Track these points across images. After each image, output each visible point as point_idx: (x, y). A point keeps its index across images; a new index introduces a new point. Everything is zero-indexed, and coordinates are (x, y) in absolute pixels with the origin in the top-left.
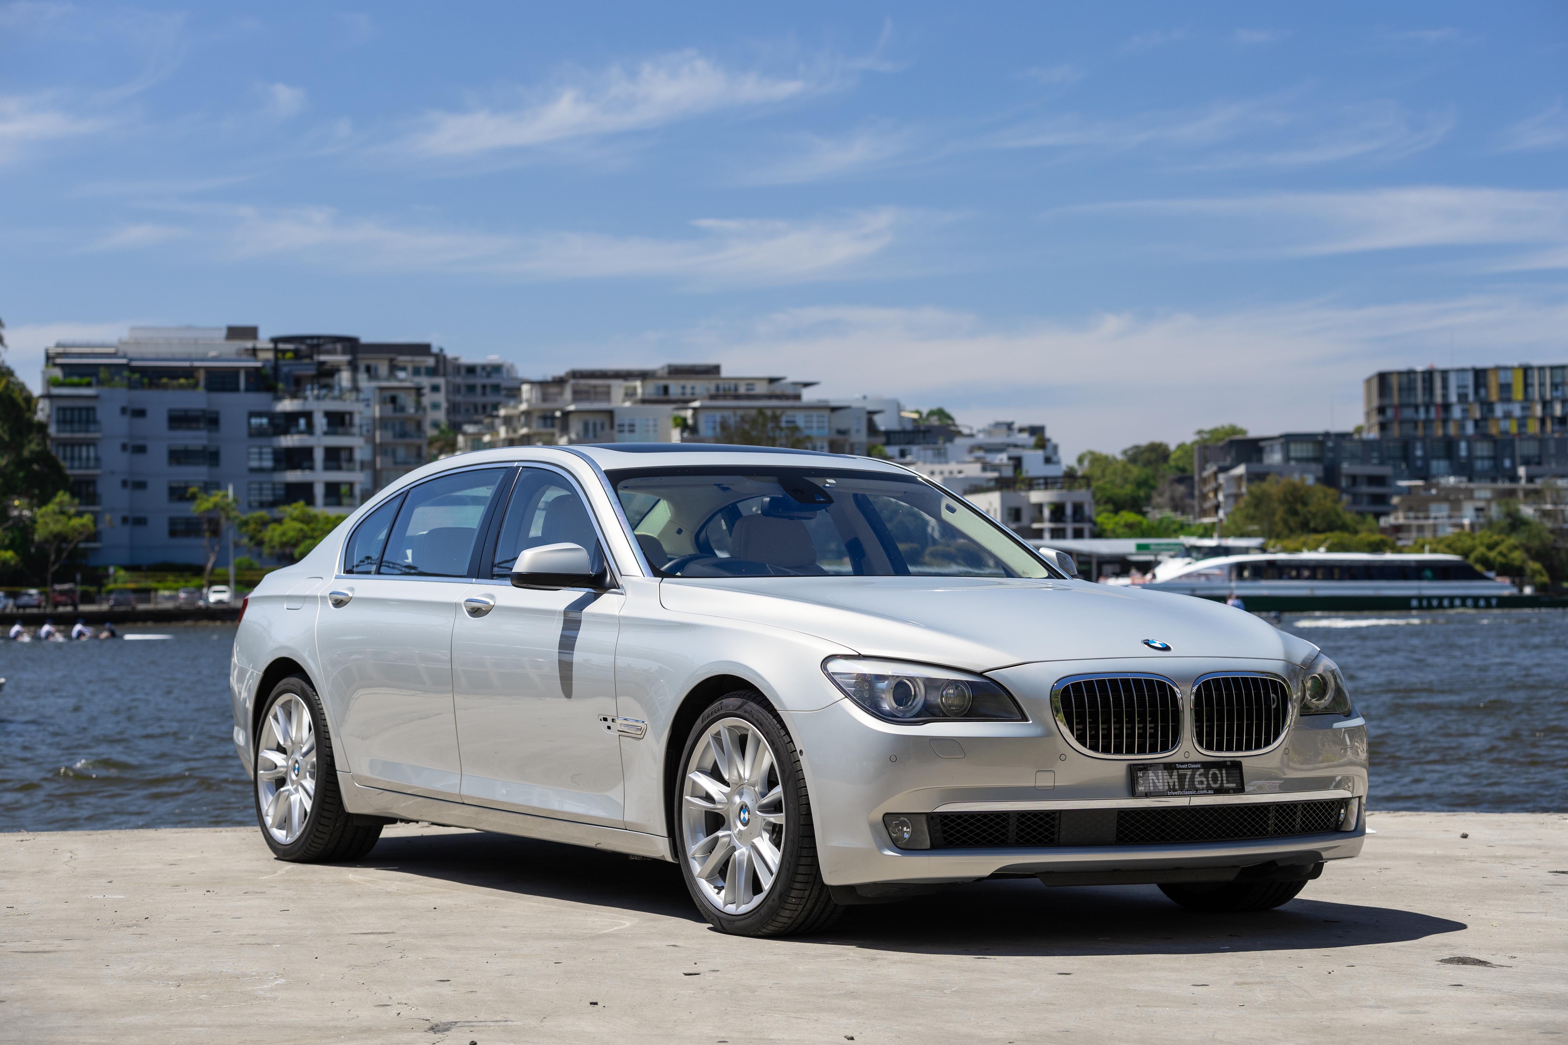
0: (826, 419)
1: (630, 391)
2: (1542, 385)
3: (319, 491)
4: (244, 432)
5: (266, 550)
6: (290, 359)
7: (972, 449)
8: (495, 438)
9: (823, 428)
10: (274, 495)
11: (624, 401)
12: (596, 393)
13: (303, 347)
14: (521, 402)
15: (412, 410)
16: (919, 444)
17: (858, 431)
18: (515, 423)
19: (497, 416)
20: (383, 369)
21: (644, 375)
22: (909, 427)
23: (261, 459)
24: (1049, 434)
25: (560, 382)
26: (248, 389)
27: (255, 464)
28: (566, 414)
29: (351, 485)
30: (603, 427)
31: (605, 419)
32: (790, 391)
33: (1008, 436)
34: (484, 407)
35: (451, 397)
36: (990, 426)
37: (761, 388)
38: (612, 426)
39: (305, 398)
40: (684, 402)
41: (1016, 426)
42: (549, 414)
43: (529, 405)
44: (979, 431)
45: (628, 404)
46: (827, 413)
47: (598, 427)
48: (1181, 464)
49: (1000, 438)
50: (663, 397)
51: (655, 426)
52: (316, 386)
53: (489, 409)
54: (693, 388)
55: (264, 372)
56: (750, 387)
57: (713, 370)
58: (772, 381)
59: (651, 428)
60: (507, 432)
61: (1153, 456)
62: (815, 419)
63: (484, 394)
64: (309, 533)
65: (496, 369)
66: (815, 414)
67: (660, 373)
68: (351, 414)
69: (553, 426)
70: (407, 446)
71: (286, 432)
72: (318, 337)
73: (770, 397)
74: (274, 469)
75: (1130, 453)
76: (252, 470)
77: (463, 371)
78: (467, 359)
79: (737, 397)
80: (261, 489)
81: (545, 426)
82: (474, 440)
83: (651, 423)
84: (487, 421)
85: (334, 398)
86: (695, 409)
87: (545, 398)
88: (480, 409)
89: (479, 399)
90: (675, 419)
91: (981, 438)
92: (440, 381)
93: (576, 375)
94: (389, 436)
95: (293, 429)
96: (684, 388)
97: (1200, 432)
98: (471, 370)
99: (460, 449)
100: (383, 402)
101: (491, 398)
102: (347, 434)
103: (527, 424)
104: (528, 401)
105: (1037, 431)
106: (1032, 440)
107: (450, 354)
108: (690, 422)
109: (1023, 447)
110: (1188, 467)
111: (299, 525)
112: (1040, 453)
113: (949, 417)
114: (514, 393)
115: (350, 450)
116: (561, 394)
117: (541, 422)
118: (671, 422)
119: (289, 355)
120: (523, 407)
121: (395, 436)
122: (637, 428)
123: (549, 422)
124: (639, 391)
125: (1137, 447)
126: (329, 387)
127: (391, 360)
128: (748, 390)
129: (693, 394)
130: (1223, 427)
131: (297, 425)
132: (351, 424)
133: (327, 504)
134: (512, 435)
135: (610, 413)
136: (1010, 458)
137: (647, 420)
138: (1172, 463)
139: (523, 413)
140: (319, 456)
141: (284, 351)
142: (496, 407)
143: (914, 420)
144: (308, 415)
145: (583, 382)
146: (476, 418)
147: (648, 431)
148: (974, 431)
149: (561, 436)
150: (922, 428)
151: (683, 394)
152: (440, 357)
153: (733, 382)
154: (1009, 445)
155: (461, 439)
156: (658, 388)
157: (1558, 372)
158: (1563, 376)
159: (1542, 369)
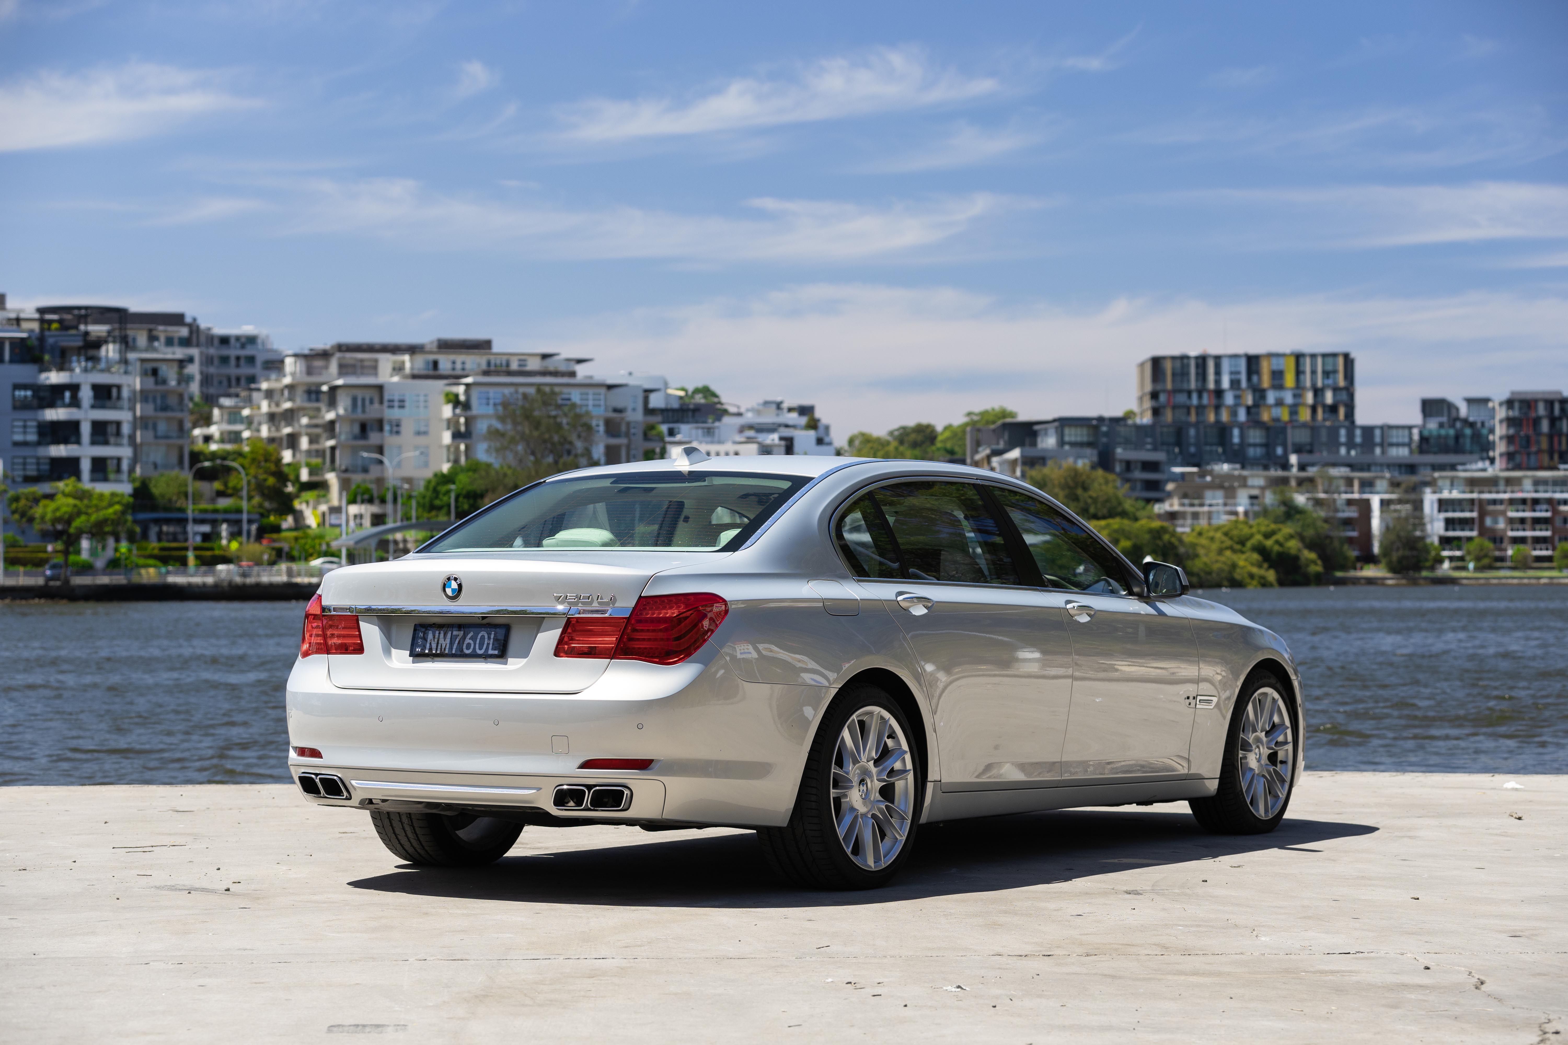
0: (602, 397)
1: (397, 366)
2: (1314, 372)
3: (86, 466)
4: (9, 404)
5: (37, 526)
6: (56, 329)
7: (742, 429)
8: (256, 412)
9: (599, 406)
10: (38, 470)
11: (392, 376)
12: (363, 367)
13: (68, 317)
14: (284, 376)
15: (173, 383)
16: (688, 422)
17: (634, 410)
18: (276, 397)
19: (259, 390)
20: (142, 340)
21: (413, 350)
22: (675, 405)
23: (25, 433)
24: (818, 414)
25: (325, 355)
26: (12, 361)
27: (18, 438)
28: (333, 389)
29: (119, 460)
30: (372, 402)
31: (374, 394)
32: (563, 368)
33: (778, 415)
34: (238, 379)
35: (205, 369)
36: (758, 405)
37: (534, 365)
38: (381, 402)
39: (71, 370)
40: (455, 378)
41: (785, 405)
42: (313, 388)
43: (293, 379)
44: (748, 410)
45: (396, 379)
46: (603, 391)
47: (367, 402)
48: (949, 445)
49: (770, 418)
50: (433, 372)
51: (426, 401)
52: (82, 358)
53: (243, 382)
54: (463, 363)
55: (29, 343)
56: (522, 363)
57: (484, 345)
58: (545, 356)
59: (422, 404)
60: (269, 406)
61: (920, 438)
62: (591, 397)
63: (238, 365)
64: (84, 509)
65: (251, 340)
66: (591, 391)
67: (428, 348)
68: (119, 387)
69: (318, 400)
70: (168, 419)
71: (52, 405)
72: (86, 308)
73: (544, 373)
74: (39, 443)
75: (896, 433)
76: (16, 444)
77: (216, 342)
78: (219, 330)
79: (510, 373)
80: (25, 464)
81: (310, 400)
82: (230, 414)
83: (422, 398)
84: (243, 394)
85: (102, 371)
86: (468, 385)
87: (310, 371)
88: (234, 382)
89: (232, 370)
90: (447, 395)
91: (749, 418)
92: (194, 352)
93: (342, 348)
94: (150, 409)
95: (59, 402)
96: (454, 363)
97: (969, 414)
98: (225, 340)
99: (216, 423)
100: (144, 373)
101: (245, 371)
102: (115, 408)
103: (290, 399)
104: (293, 374)
105: (805, 411)
106: (804, 420)
107: (203, 324)
108: (462, 398)
109: (794, 427)
110: (957, 449)
111: (71, 501)
112: (812, 433)
113: (715, 395)
114: (275, 365)
115: (118, 424)
116: (326, 367)
117: (305, 396)
118: (442, 398)
119: (55, 326)
120: (287, 380)
121: (156, 410)
122: (407, 404)
123: (313, 396)
124: (408, 365)
125: (904, 428)
126: (95, 359)
127: (150, 331)
128: (520, 366)
129: (463, 369)
130: (993, 410)
131: (63, 398)
132: (119, 397)
133: (93, 480)
134: (274, 409)
135: (380, 388)
136: (781, 439)
137: (418, 396)
138: (939, 445)
139: (287, 386)
140: (86, 430)
141: (50, 322)
142: (252, 379)
143: (681, 398)
144: (74, 388)
145: (349, 355)
146: (233, 390)
147: (418, 407)
148: (742, 410)
149: (328, 411)
150: (691, 407)
151: (454, 369)
152: (194, 328)
153: (505, 358)
154: (780, 425)
155: (216, 412)
156: (427, 363)
157: (1330, 360)
158: (1335, 364)
159: (1313, 356)
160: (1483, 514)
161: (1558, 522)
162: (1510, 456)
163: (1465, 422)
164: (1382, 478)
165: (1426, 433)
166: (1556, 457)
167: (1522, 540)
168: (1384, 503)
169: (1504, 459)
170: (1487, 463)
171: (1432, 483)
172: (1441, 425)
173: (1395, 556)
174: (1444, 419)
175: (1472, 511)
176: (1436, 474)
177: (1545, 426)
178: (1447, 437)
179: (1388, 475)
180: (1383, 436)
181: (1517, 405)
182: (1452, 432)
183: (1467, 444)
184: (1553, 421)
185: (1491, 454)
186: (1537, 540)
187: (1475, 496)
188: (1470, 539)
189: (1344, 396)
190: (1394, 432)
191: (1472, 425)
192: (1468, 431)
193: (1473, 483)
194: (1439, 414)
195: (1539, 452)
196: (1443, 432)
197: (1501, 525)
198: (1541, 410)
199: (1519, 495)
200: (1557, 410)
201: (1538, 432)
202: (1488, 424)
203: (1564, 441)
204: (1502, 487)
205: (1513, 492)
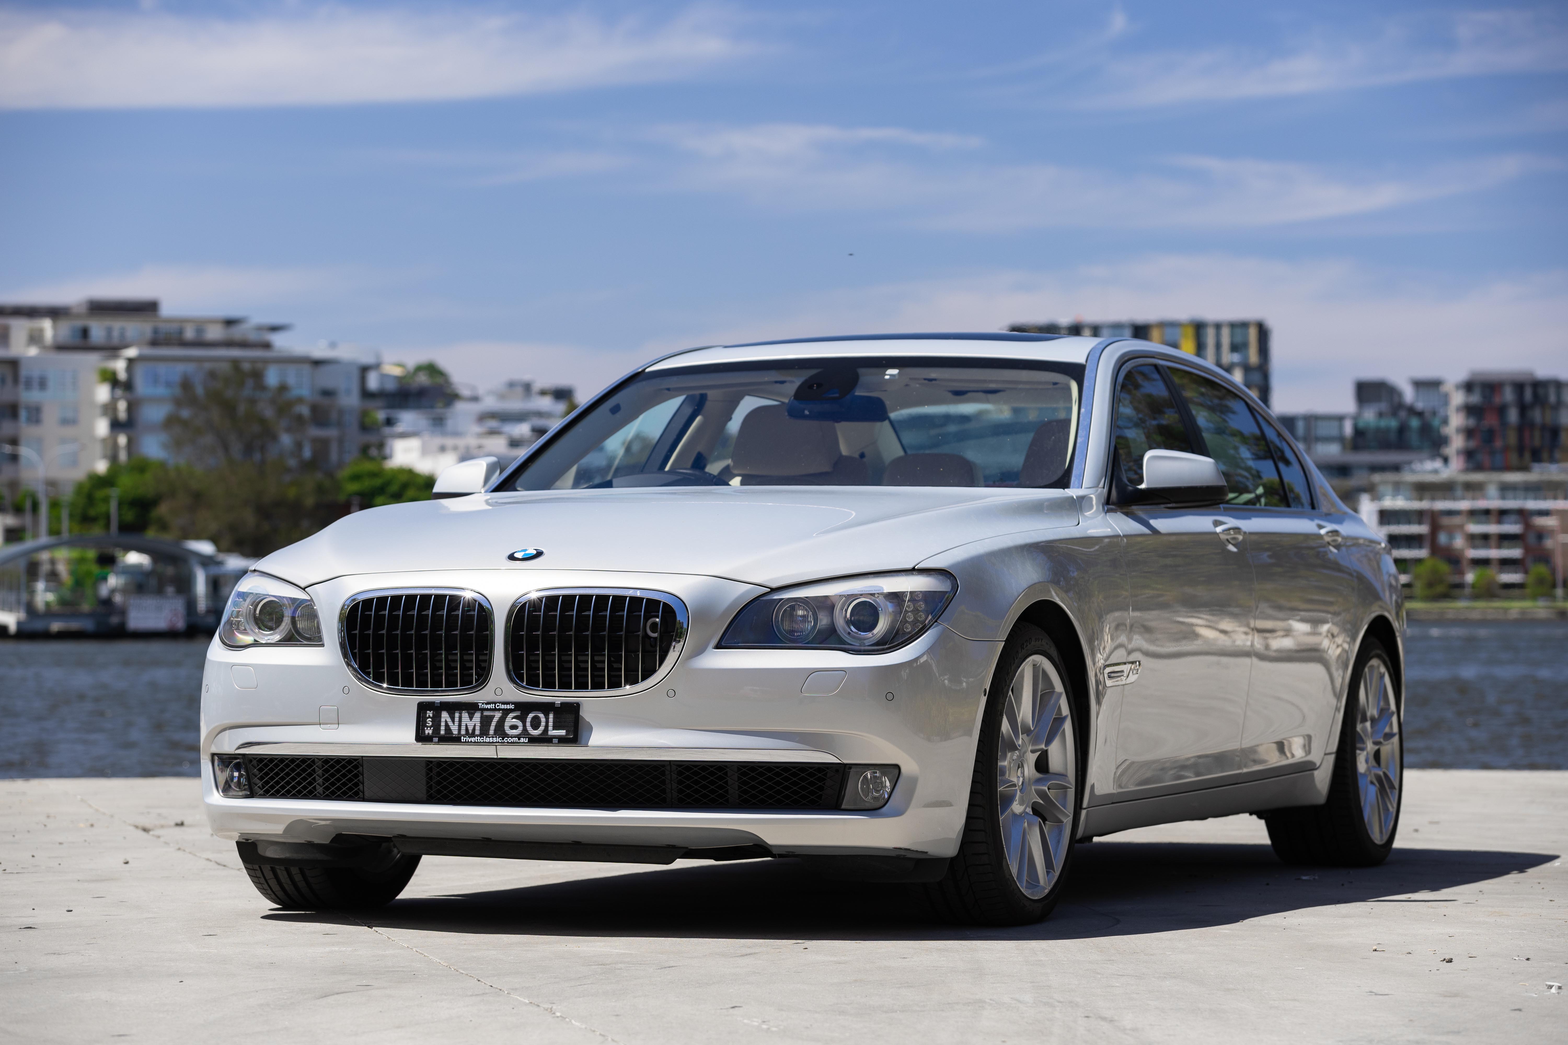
0: (307, 375)
1: (35, 334)
2: (1218, 346)
7: (482, 418)
9: (304, 386)
11: (28, 347)
16: (409, 408)
17: (348, 392)
21: (55, 313)
22: (391, 386)
24: (577, 399)
30: (4, 381)
31: (6, 371)
32: (253, 337)
33: (527, 400)
36: (501, 386)
37: (214, 333)
38: (16, 381)
40: (112, 349)
41: (536, 387)
44: (487, 393)
45: (34, 351)
46: (308, 367)
49: (516, 405)
50: (83, 342)
51: (74, 381)
54: (121, 330)
56: (200, 331)
57: (148, 308)
58: (230, 323)
59: (69, 384)
62: (292, 375)
66: (292, 368)
67: (75, 311)
73: (229, 344)
79: (184, 344)
83: (68, 377)
86: (128, 359)
90: (102, 372)
91: (490, 403)
96: (109, 330)
106: (560, 407)
108: (122, 375)
109: (548, 415)
113: (443, 374)
118: (95, 377)
122: (50, 383)
124: (49, 333)
128: (197, 334)
129: (123, 339)
135: (13, 363)
136: (532, 430)
137: (64, 372)
143: (400, 377)
147: (64, 388)
148: (480, 393)
150: (414, 388)
151: (109, 338)
153: (177, 324)
154: (527, 412)
156: (75, 330)
157: (1238, 331)
158: (1246, 336)
159: (1218, 326)
160: (1435, 528)
161: (1531, 539)
162: (1469, 454)
163: (1412, 411)
165: (1361, 424)
166: (1527, 455)
167: (1483, 563)
169: (1462, 458)
170: (1438, 464)
171: (1371, 490)
172: (1381, 415)
174: (1384, 407)
175: (1420, 523)
176: (1377, 478)
177: (1513, 416)
178: (1387, 430)
180: (1308, 428)
181: (1478, 390)
182: (1393, 423)
183: (1414, 438)
184: (1523, 409)
185: (1445, 451)
186: (1506, 563)
187: (1424, 505)
188: (1418, 561)
189: (1256, 377)
190: (1322, 424)
191: (1420, 414)
192: (1415, 423)
193: (1422, 489)
194: (1378, 400)
195: (1506, 449)
196: (1383, 423)
197: (1459, 542)
198: (1509, 395)
199: (1481, 504)
200: (1528, 395)
201: (1504, 423)
202: (1442, 412)
203: (1537, 434)
204: (1459, 492)
205: (1474, 499)
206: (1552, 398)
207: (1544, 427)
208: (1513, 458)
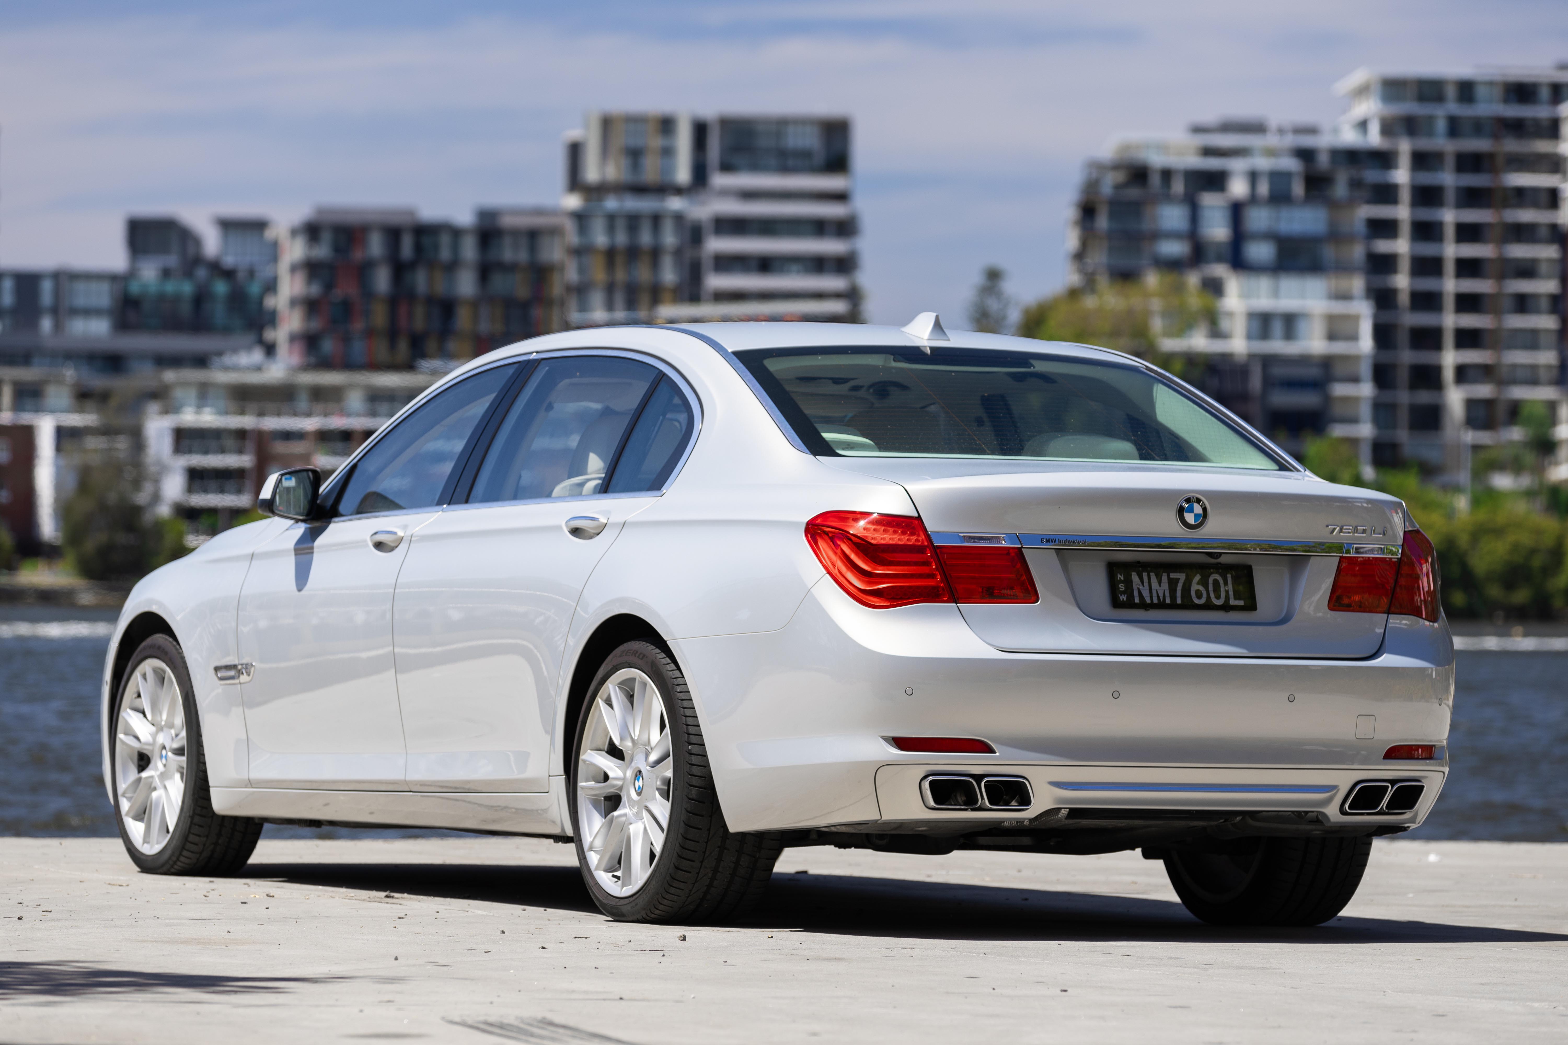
160: (264, 460)
162: (310, 342)
163: (217, 268)
164: (59, 381)
165: (135, 288)
168: (63, 435)
169: (298, 347)
170: (257, 356)
171: (162, 396)
172: (166, 273)
173: (90, 545)
174: (172, 260)
175: (240, 451)
176: (170, 376)
177: (382, 280)
178: (177, 299)
179: (69, 373)
180: (57, 293)
181: (326, 237)
182: (187, 288)
183: (219, 312)
184: (399, 269)
185: (269, 335)
187: (247, 422)
190: (80, 287)
191: (229, 274)
192: (221, 288)
193: (243, 396)
194: (163, 249)
195: (369, 333)
196: (170, 287)
198: (376, 246)
199: (337, 422)
200: (407, 248)
201: (368, 294)
202: (265, 272)
203: (420, 312)
204: (303, 403)
205: (326, 415)
206: (445, 254)
207: (431, 300)
208: (381, 350)
